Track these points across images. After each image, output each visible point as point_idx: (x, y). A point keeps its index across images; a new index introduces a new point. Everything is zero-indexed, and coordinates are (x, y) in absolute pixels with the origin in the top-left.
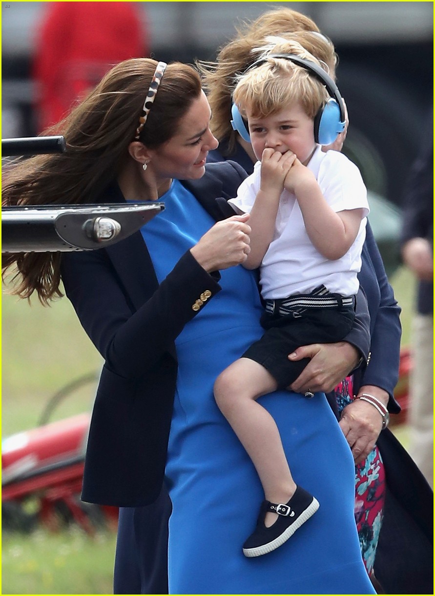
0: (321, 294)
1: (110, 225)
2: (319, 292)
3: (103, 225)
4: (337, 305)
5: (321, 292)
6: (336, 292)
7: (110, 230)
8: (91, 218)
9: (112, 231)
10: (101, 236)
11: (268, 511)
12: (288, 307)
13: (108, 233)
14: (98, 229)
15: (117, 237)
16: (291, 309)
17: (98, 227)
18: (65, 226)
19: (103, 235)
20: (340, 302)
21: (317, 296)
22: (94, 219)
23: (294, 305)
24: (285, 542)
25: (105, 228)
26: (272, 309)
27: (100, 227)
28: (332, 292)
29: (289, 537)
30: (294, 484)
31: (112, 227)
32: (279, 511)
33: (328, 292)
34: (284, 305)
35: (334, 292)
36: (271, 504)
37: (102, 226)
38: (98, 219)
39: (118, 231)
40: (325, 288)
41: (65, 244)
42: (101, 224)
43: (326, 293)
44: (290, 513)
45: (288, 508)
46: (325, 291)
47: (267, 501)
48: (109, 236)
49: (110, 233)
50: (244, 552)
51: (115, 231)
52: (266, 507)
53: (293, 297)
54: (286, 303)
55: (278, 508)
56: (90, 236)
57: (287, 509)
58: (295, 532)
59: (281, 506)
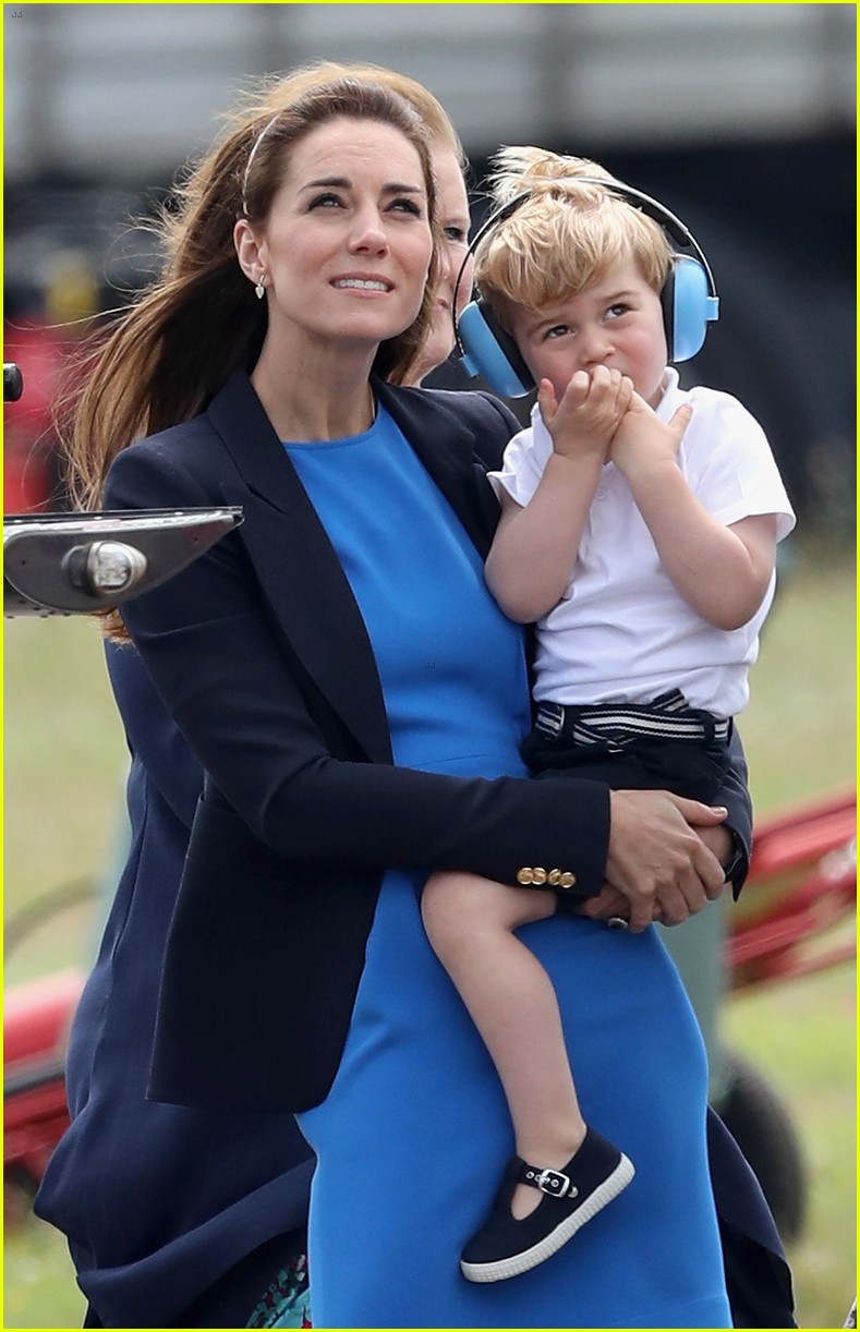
0: (671, 709)
1: (122, 559)
2: (668, 703)
3: (107, 559)
4: (702, 737)
5: (671, 704)
6: (703, 708)
7: (123, 569)
8: (80, 544)
9: (128, 571)
10: (104, 583)
11: (520, 1182)
12: (593, 728)
13: (118, 577)
14: (96, 567)
15: (138, 584)
16: (599, 733)
17: (96, 562)
18: (24, 562)
19: (108, 581)
20: (710, 731)
21: (661, 712)
22: (88, 545)
23: (608, 725)
24: (555, 1254)
25: (111, 565)
26: (557, 726)
27: (100, 563)
28: (694, 705)
29: (562, 1243)
30: (582, 1122)
31: (128, 562)
32: (544, 1185)
33: (687, 705)
34: (585, 721)
35: (698, 707)
36: (526, 1168)
37: (105, 561)
38: (96, 546)
39: (141, 571)
40: (683, 698)
41: (23, 602)
42: (102, 556)
43: (681, 708)
44: (570, 1190)
45: (564, 1180)
46: (680, 704)
47: (519, 1159)
48: (119, 582)
49: (124, 575)
50: (464, 1269)
51: (133, 572)
52: (517, 1172)
53: (606, 707)
54: (589, 717)
55: (543, 1179)
56: (78, 583)
57: (562, 1181)
58: (577, 1232)
59: (550, 1175)
